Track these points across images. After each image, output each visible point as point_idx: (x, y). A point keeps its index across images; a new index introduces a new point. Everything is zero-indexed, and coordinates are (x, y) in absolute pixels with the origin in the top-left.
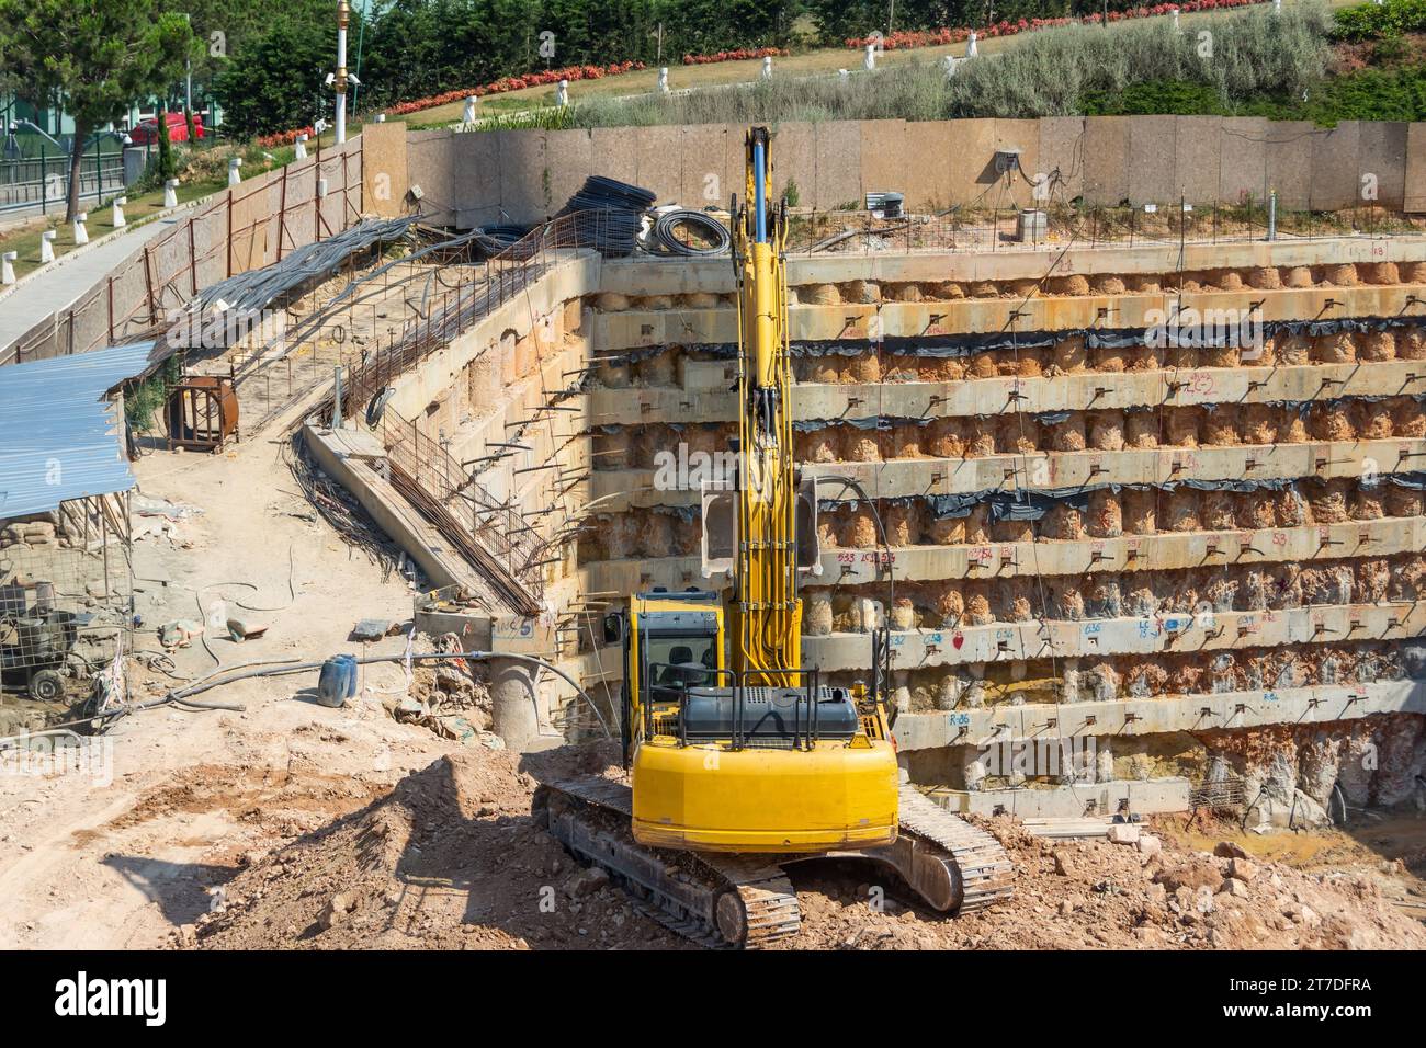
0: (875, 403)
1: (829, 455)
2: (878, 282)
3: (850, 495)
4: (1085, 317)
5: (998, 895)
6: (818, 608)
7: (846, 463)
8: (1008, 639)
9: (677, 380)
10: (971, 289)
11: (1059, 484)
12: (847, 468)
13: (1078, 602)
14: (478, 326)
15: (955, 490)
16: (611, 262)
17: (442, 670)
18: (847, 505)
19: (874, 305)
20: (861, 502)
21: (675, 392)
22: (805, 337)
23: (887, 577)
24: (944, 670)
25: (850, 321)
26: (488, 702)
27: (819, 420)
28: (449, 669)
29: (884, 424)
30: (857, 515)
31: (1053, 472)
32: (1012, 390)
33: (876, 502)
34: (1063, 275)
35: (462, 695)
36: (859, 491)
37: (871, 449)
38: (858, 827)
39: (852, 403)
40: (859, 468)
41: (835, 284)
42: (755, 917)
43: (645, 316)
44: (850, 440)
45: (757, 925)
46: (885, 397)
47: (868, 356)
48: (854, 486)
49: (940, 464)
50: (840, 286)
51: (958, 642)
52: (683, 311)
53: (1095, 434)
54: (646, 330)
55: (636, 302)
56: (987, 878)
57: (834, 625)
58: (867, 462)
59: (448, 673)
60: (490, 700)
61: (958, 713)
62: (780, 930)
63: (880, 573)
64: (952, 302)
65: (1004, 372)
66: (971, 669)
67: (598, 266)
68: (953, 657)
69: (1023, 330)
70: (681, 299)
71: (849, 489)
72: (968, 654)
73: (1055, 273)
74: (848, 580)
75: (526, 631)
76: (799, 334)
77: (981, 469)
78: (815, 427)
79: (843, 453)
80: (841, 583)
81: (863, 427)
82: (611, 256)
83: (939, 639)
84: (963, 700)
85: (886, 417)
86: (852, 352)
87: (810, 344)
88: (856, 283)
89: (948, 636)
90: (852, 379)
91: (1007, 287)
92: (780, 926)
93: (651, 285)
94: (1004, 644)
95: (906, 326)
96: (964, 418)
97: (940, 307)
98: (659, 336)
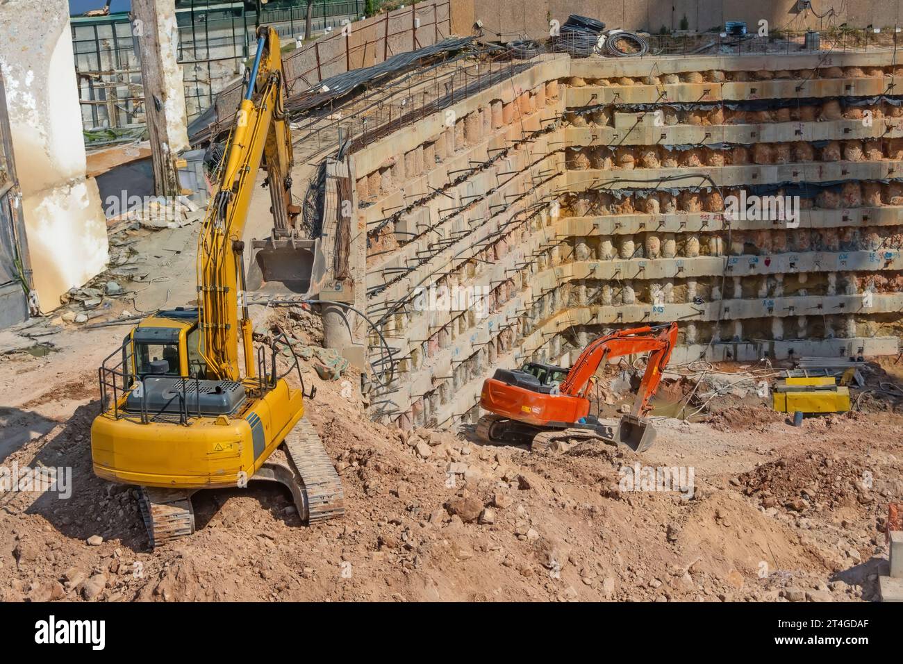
0: (720, 135)
1: (697, 162)
2: (722, 71)
3: (707, 184)
4: (839, 90)
5: (334, 513)
6: (690, 243)
7: (706, 167)
8: (796, 262)
9: (612, 123)
10: (775, 75)
11: (824, 179)
12: (706, 170)
13: (836, 242)
14: (469, 99)
15: (766, 182)
16: (576, 61)
17: (291, 308)
18: (705, 189)
19: (720, 84)
20: (714, 188)
21: (610, 128)
22: (681, 100)
23: (727, 228)
24: (760, 277)
25: (706, 92)
26: (320, 326)
27: (689, 144)
28: (295, 308)
29: (725, 147)
30: (711, 194)
31: (821, 173)
32: (797, 129)
33: (721, 188)
34: (827, 67)
35: (305, 322)
36: (712, 182)
37: (719, 159)
38: (217, 475)
39: (708, 135)
40: (712, 170)
41: (699, 72)
42: (159, 526)
43: (594, 88)
44: (708, 155)
45: (158, 531)
46: (726, 132)
47: (717, 110)
48: (709, 179)
49: (757, 168)
50: (702, 73)
51: (767, 263)
52: (616, 86)
53: (846, 152)
54: (594, 96)
55: (591, 81)
56: (326, 502)
57: (700, 252)
58: (717, 167)
59: (295, 310)
60: (322, 325)
61: (768, 300)
62: (177, 534)
63: (724, 225)
64: (764, 82)
65: (794, 119)
66: (776, 277)
67: (568, 63)
68: (765, 271)
69: (804, 97)
70: (614, 80)
71: (707, 181)
72: (772, 269)
73: (822, 66)
74: (706, 229)
75: (338, 288)
76: (678, 99)
77: (780, 171)
78: (688, 148)
79: (705, 161)
80: (702, 230)
81: (713, 148)
82: (576, 58)
83: (757, 261)
84: (770, 294)
85: (727, 143)
86: (708, 108)
87: (684, 104)
88: (710, 71)
89: (762, 259)
90: (709, 122)
91: (796, 74)
92: (177, 531)
93: (597, 74)
94: (793, 264)
95: (737, 94)
96: (771, 144)
97: (756, 84)
98: (601, 100)
